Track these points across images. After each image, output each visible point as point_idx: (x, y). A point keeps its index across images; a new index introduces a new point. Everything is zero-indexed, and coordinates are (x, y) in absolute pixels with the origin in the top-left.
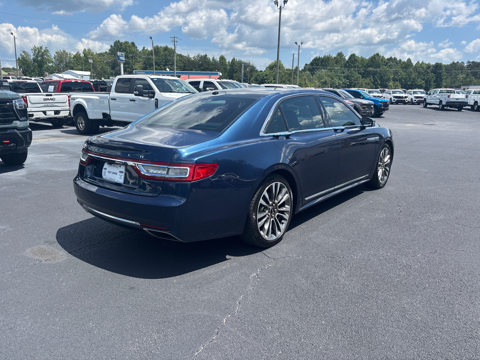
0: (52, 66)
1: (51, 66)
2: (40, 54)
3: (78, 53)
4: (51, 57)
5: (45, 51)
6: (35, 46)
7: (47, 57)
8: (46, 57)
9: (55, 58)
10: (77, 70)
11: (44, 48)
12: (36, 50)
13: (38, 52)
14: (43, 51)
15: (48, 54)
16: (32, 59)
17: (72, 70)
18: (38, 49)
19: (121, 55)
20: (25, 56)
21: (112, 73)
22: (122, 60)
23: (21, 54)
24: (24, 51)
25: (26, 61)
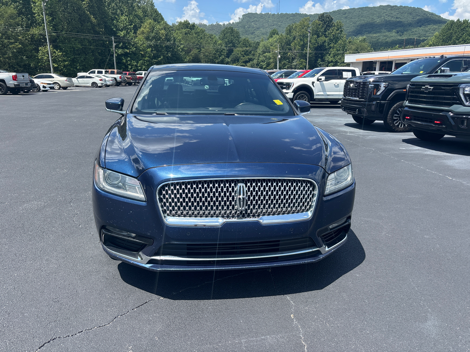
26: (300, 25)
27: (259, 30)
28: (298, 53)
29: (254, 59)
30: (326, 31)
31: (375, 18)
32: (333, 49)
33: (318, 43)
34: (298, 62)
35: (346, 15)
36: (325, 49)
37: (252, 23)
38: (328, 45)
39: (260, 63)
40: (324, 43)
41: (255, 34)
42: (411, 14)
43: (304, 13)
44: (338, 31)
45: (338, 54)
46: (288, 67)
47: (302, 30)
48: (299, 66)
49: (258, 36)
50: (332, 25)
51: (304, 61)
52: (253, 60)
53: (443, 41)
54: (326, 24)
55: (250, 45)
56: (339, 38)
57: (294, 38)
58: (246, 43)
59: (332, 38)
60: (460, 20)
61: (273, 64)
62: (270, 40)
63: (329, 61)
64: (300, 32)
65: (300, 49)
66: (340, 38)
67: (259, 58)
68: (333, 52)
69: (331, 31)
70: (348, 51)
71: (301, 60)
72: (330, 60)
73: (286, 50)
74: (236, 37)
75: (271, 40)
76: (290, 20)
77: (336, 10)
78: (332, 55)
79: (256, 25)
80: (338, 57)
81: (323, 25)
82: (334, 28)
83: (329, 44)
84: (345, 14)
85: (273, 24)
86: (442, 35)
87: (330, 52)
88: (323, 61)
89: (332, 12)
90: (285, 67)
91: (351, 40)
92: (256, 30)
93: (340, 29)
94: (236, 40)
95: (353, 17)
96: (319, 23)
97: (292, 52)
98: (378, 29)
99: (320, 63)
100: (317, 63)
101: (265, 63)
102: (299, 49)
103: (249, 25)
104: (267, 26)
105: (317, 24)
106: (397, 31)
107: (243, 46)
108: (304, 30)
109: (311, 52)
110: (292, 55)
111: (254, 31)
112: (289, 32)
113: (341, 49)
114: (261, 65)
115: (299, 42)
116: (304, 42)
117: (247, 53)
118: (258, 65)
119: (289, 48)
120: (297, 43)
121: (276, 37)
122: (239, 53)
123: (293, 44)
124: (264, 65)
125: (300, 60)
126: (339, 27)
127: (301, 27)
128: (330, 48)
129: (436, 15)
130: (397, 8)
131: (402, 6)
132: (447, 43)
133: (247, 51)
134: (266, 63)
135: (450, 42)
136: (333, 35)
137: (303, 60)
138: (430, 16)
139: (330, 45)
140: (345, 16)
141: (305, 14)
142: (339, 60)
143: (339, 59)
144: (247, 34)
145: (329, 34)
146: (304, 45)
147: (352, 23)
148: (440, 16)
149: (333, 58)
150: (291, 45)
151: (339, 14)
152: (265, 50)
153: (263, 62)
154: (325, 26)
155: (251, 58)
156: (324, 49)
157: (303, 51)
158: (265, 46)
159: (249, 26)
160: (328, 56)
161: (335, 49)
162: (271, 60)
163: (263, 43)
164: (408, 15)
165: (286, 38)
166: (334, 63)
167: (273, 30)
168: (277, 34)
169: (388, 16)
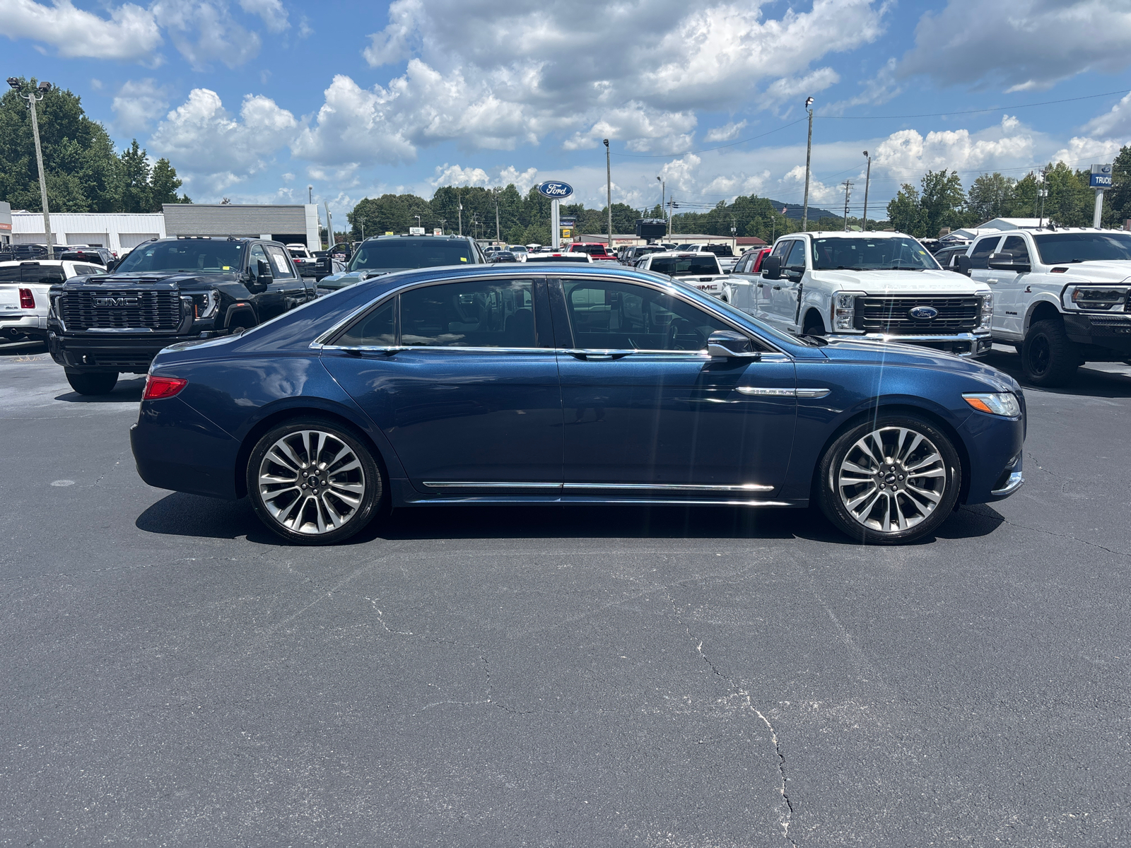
0: (961, 213)
1: (959, 211)
2: (938, 187)
3: (1029, 176)
4: (962, 192)
5: (949, 181)
6: (930, 172)
7: (952, 194)
8: (949, 194)
9: (971, 193)
10: (1019, 217)
11: (949, 174)
12: (931, 180)
13: (935, 185)
14: (945, 180)
15: (956, 186)
16: (920, 199)
17: (1005, 217)
18: (936, 178)
19: (1102, 172)
20: (907, 195)
21: (1113, 216)
22: (1101, 184)
23: (899, 192)
24: (906, 185)
25: (907, 205)
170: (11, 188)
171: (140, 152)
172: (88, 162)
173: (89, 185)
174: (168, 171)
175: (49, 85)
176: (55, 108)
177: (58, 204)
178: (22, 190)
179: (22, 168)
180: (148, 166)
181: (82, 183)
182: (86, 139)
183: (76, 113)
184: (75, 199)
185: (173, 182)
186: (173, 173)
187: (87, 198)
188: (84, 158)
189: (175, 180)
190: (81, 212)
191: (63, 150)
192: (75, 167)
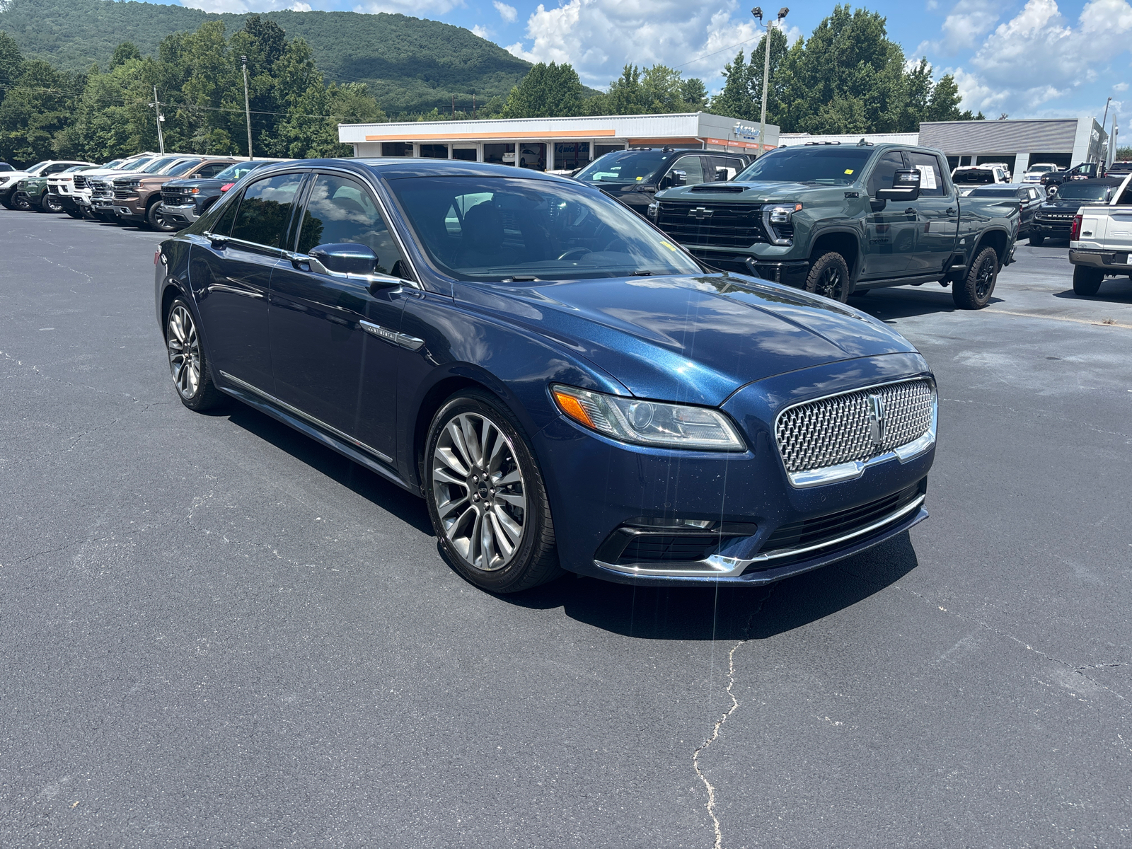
26: (201, 40)
27: (72, 41)
28: (204, 111)
29: (77, 120)
30: (272, 62)
31: (373, 42)
32: (296, 107)
33: (255, 90)
34: (208, 135)
35: (306, 26)
36: (275, 107)
37: (47, 20)
38: (281, 95)
39: (94, 133)
40: (270, 90)
41: (61, 52)
42: (448, 40)
43: (196, 9)
44: (301, 65)
45: (310, 122)
46: (180, 147)
47: (207, 53)
48: (211, 145)
49: (70, 58)
50: (284, 49)
51: (225, 133)
52: (73, 123)
53: (529, 106)
54: (270, 42)
55: (57, 81)
56: (306, 81)
57: (188, 72)
58: (42, 75)
59: (288, 79)
60: (556, 65)
61: (137, 136)
62: (119, 71)
63: (290, 137)
64: (202, 57)
65: (210, 103)
66: (310, 83)
67: (89, 118)
68: (297, 116)
69: (286, 63)
70: (333, 114)
71: (216, 131)
72: (292, 134)
73: (168, 101)
74: (6, 55)
75: (121, 70)
76: (159, 22)
77: (280, 11)
78: (294, 122)
79: (61, 25)
80: (310, 128)
81: (261, 45)
82: (291, 57)
83: (283, 96)
84: (303, 23)
85: (110, 29)
86: (527, 93)
87: (288, 115)
88: (274, 135)
89: (269, 13)
90: (173, 148)
91: (336, 89)
92: (61, 40)
93: (306, 61)
94: (10, 64)
95: (323, 33)
96: (249, 39)
97: (187, 109)
98: (383, 68)
99: (266, 140)
100: (259, 140)
101: (113, 132)
102: (206, 102)
103: (38, 26)
104: (93, 32)
105: (245, 41)
106: (425, 75)
107: (36, 82)
108: (213, 54)
109: (240, 111)
110: (188, 117)
111: (58, 43)
112: (172, 53)
113: (316, 109)
114: (100, 137)
115: (203, 82)
116: (217, 85)
117: (48, 103)
118: (92, 139)
119: (177, 96)
120: (200, 86)
121: (134, 63)
122: (25, 102)
123: (188, 88)
124: (110, 139)
125: (213, 130)
126: (302, 54)
127: (203, 43)
128: (289, 104)
129: (500, 49)
130: (419, 24)
131: (428, 20)
132: (538, 111)
133: (50, 98)
134: (116, 134)
135: (544, 109)
136: (290, 72)
137: (221, 131)
138: (489, 49)
139: (286, 98)
140: (304, 28)
141: (200, 11)
142: (315, 136)
143: (313, 132)
144: (34, 49)
145: (279, 70)
146: (218, 93)
147: (322, 47)
148: (506, 51)
149: (297, 130)
150: (183, 88)
151: (288, 21)
152: (107, 99)
153: (103, 129)
154: (267, 49)
155: (66, 118)
156: (274, 105)
157: (219, 107)
158: (104, 87)
159: (36, 28)
160: (285, 124)
161: (300, 109)
162: (130, 127)
163: (98, 78)
164: (443, 42)
165: (166, 71)
166: (301, 142)
167: (125, 46)
168: (137, 57)
169: (402, 40)
170: (804, 113)
171: (926, 71)
172: (876, 84)
173: (872, 106)
174: (950, 88)
175: (860, 11)
176: (858, 32)
177: (839, 126)
178: (813, 114)
179: (816, 94)
180: (931, 83)
181: (866, 105)
182: (881, 61)
183: (876, 35)
184: (855, 121)
185: (952, 100)
186: (955, 89)
187: (868, 119)
188: (874, 80)
189: (955, 97)
190: (859, 133)
191: (856, 73)
192: (864, 90)
